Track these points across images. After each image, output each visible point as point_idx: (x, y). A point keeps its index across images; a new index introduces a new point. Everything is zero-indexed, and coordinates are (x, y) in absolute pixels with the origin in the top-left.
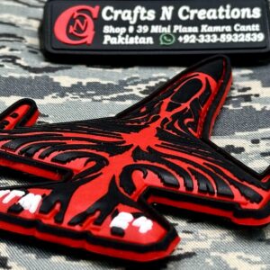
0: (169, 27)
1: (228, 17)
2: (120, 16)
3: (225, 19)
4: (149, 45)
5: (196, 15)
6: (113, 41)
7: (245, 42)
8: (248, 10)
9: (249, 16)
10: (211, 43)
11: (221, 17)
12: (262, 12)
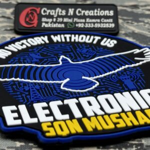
0: (72, 19)
1: (99, 15)
2: (49, 13)
3: (97, 16)
4: (63, 28)
5: (84, 13)
6: (46, 26)
7: (106, 28)
8: (108, 12)
9: (108, 15)
10: (90, 28)
11: (96, 15)
12: (114, 13)
